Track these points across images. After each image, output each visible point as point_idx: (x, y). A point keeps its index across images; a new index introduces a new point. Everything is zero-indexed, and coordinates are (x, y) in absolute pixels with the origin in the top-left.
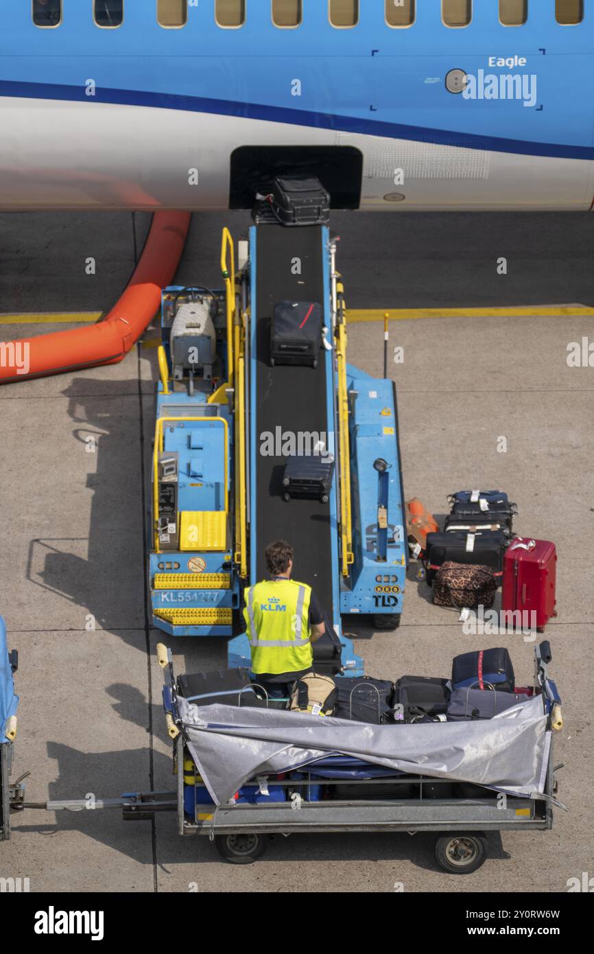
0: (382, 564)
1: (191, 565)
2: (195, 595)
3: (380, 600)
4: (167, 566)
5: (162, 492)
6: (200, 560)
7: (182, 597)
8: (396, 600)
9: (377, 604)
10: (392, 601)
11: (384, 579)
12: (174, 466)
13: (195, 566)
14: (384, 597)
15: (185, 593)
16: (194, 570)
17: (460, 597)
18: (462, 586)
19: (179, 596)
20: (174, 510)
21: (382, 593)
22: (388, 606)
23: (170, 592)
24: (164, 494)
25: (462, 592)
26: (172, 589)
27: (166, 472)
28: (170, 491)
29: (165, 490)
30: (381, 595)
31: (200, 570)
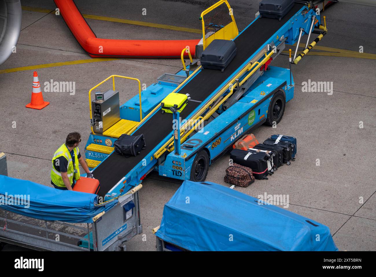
0: (177, 156)
1: (106, 142)
2: (102, 155)
3: (175, 172)
4: (98, 141)
5: (96, 107)
6: (109, 141)
7: (97, 155)
8: (181, 174)
9: (173, 174)
10: (180, 174)
11: (176, 163)
12: (102, 96)
13: (108, 143)
14: (176, 171)
15: (98, 154)
16: (108, 145)
18: (232, 174)
19: (96, 155)
20: (101, 116)
21: (175, 169)
22: (178, 176)
23: (92, 152)
24: (97, 108)
25: (232, 178)
26: (93, 151)
27: (98, 98)
28: (99, 107)
29: (97, 106)
30: (175, 170)
31: (110, 145)
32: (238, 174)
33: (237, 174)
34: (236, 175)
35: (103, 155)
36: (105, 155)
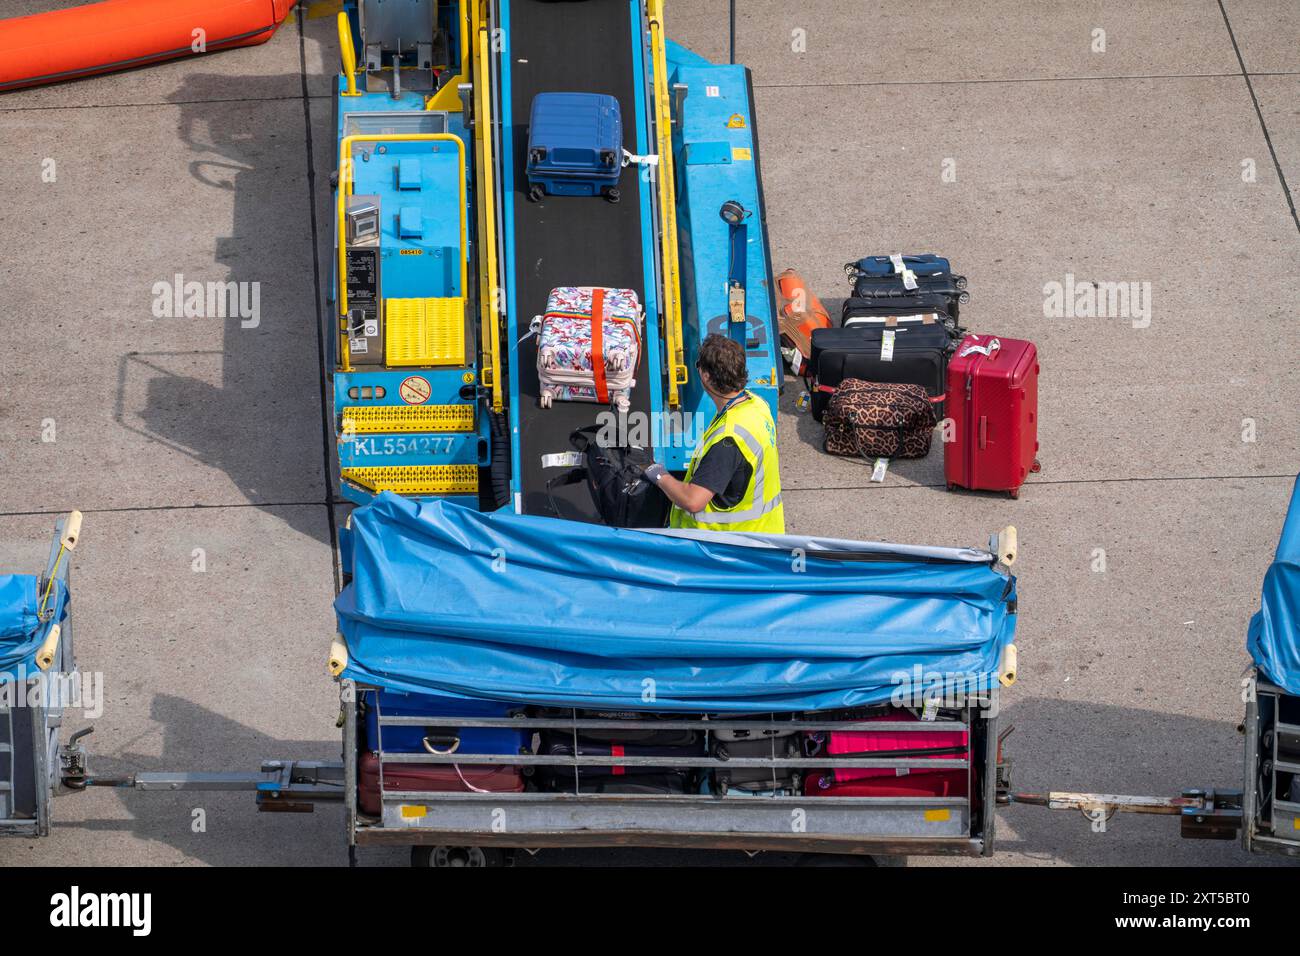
1: (405, 391)
2: (414, 442)
4: (365, 393)
5: (354, 265)
6: (420, 383)
7: (392, 446)
12: (372, 219)
13: (412, 393)
15: (395, 439)
16: (412, 400)
17: (872, 439)
18: (875, 420)
19: (386, 445)
20: (373, 296)
23: (370, 439)
24: (357, 268)
25: (875, 432)
26: (373, 433)
27: (361, 231)
28: (366, 264)
29: (358, 262)
31: (422, 399)
32: (897, 412)
33: (891, 415)
34: (891, 419)
35: (422, 440)
36: (430, 438)
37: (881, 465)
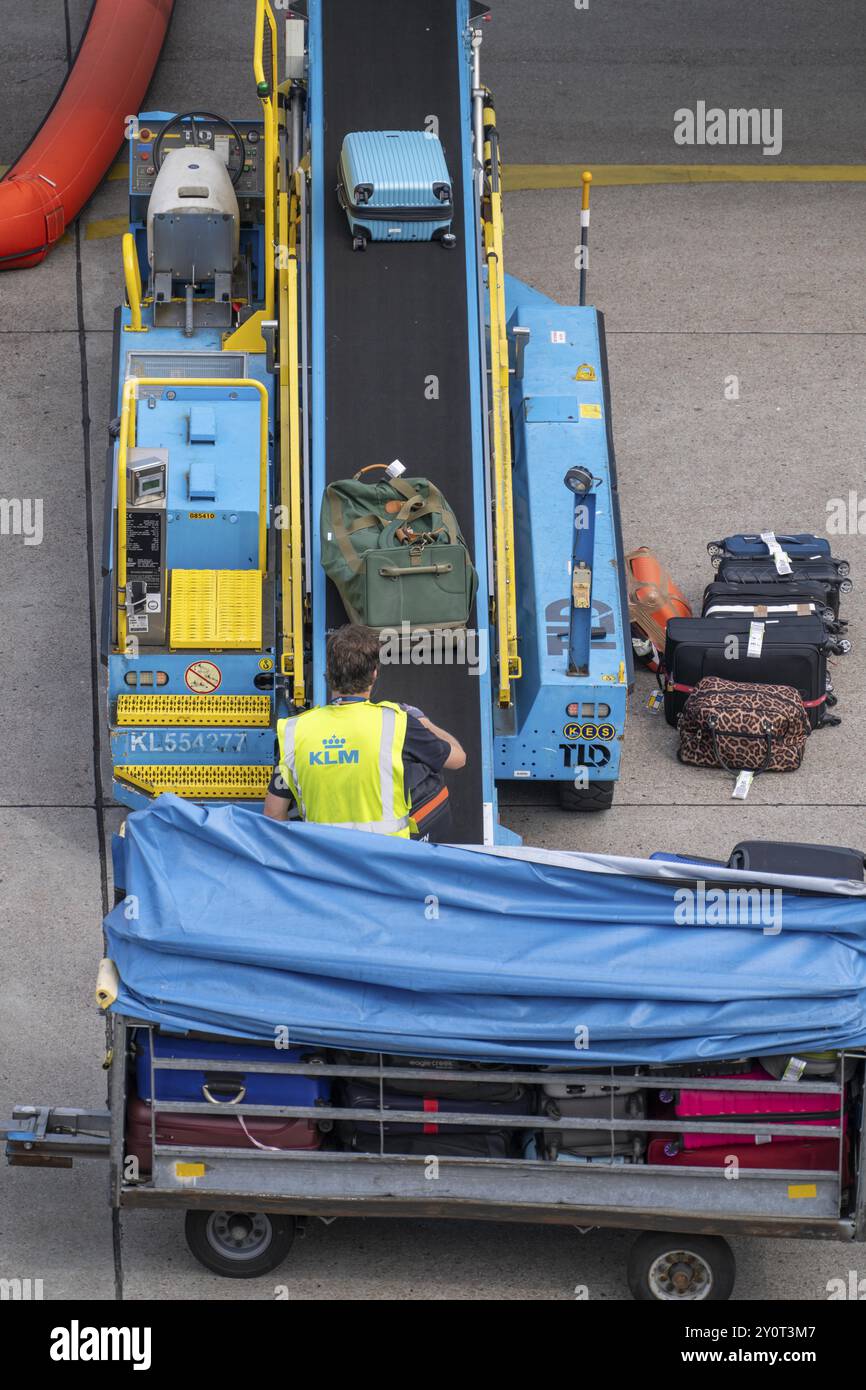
0: (581, 681)
1: (192, 678)
2: (200, 738)
3: (574, 754)
4: (145, 679)
5: (135, 530)
6: (208, 669)
7: (174, 742)
8: (606, 753)
9: (567, 763)
10: (599, 756)
11: (586, 711)
12: (158, 476)
13: (199, 680)
14: (582, 747)
15: (178, 733)
16: (199, 689)
17: (735, 748)
18: (739, 726)
19: (167, 740)
20: (157, 566)
21: (580, 740)
22: (590, 765)
23: (148, 732)
24: (139, 533)
25: (738, 740)
26: (153, 726)
27: (144, 490)
28: (150, 528)
29: (140, 526)
30: (577, 743)
31: (211, 688)
32: (765, 717)
33: (757, 721)
34: (757, 725)
35: (209, 735)
36: (218, 733)
37: (746, 777)
